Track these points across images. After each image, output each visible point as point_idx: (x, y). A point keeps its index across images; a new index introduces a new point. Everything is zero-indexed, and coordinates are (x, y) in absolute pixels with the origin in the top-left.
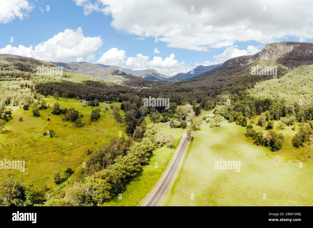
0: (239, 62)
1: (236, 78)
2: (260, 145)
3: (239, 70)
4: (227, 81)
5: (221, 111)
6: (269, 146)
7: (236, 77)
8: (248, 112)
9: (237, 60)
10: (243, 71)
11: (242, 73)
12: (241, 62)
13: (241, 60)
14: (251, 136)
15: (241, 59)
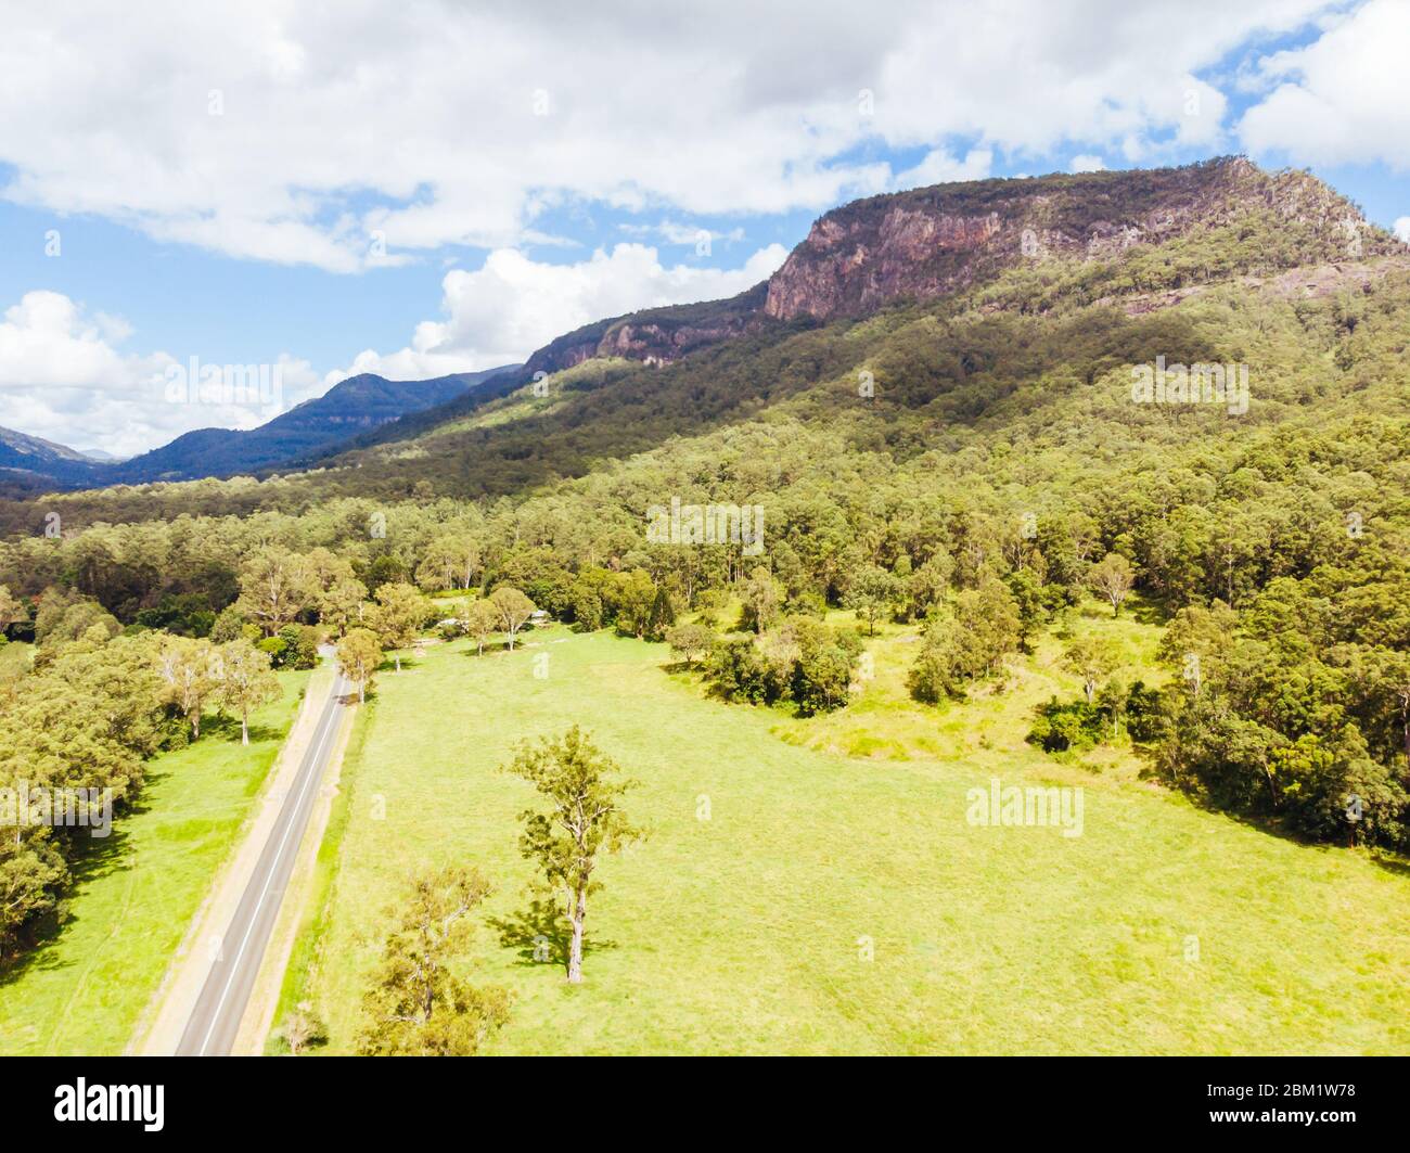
0: (639, 344)
1: (615, 438)
2: (739, 699)
3: (640, 395)
4: (557, 454)
5: (527, 578)
6: (785, 699)
7: (618, 433)
8: (682, 568)
9: (623, 334)
10: (662, 395)
11: (656, 407)
12: (649, 345)
13: (653, 329)
14: (695, 669)
15: (649, 323)
